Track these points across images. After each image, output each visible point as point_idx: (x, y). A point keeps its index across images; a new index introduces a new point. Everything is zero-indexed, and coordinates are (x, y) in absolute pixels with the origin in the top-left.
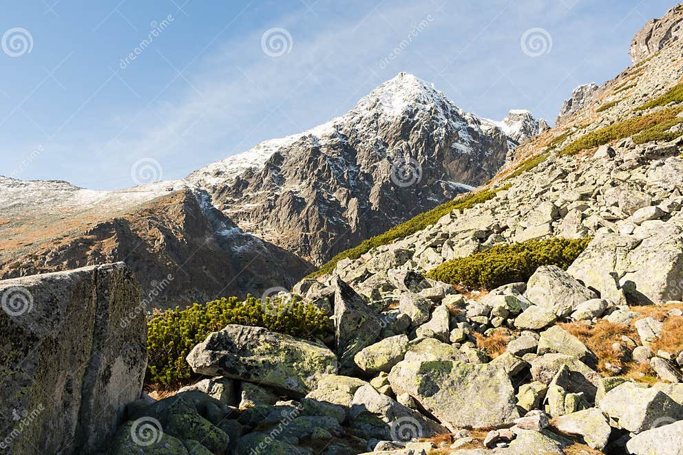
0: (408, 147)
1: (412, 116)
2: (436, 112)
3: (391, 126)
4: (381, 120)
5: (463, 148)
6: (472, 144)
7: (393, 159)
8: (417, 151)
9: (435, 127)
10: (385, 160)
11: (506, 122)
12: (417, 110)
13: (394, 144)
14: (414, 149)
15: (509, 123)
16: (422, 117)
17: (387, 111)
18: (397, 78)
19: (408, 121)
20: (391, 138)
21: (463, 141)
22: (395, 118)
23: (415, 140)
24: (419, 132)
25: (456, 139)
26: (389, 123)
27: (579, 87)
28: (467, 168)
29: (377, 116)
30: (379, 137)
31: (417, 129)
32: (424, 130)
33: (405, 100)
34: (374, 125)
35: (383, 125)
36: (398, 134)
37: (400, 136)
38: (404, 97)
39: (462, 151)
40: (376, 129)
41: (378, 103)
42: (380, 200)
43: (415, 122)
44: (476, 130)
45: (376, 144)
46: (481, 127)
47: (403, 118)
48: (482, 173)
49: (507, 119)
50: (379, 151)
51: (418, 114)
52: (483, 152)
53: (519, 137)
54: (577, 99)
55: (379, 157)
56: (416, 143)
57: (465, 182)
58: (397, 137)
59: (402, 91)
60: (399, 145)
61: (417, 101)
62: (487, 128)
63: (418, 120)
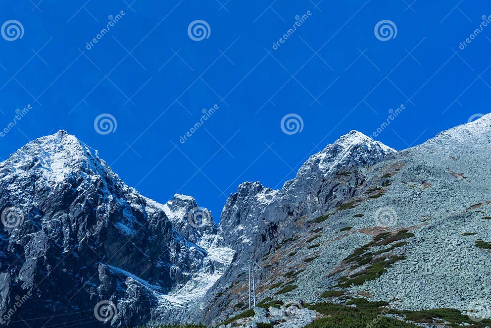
0: (68, 220)
1: (75, 185)
2: (102, 185)
3: (50, 194)
4: (39, 184)
5: (125, 229)
6: (136, 227)
7: (51, 232)
8: (77, 227)
9: (99, 202)
10: (42, 232)
11: (169, 206)
12: (81, 180)
13: (53, 214)
14: (74, 224)
15: (173, 208)
16: (87, 188)
17: (46, 173)
18: (56, 136)
19: (70, 191)
20: (49, 207)
21: (127, 222)
22: (56, 185)
23: (76, 214)
24: (82, 205)
25: (119, 218)
26: (48, 189)
27: (245, 183)
28: (128, 252)
29: (34, 178)
30: (35, 204)
31: (80, 201)
32: (87, 204)
33: (66, 165)
34: (31, 188)
35: (41, 190)
36: (59, 204)
37: (60, 206)
38: (66, 161)
39: (125, 232)
40: (33, 193)
41: (36, 164)
42: (34, 278)
43: (77, 193)
44: (141, 211)
45: (31, 211)
46: (147, 209)
47: (66, 187)
48: (144, 260)
49: (170, 203)
50: (35, 220)
51: (82, 184)
52: (146, 237)
53: (183, 225)
54: (242, 196)
55: (35, 227)
56: (78, 217)
57: (124, 268)
58: (56, 206)
59: (63, 153)
60: (58, 216)
61: (82, 169)
62: (152, 211)
63: (81, 191)
